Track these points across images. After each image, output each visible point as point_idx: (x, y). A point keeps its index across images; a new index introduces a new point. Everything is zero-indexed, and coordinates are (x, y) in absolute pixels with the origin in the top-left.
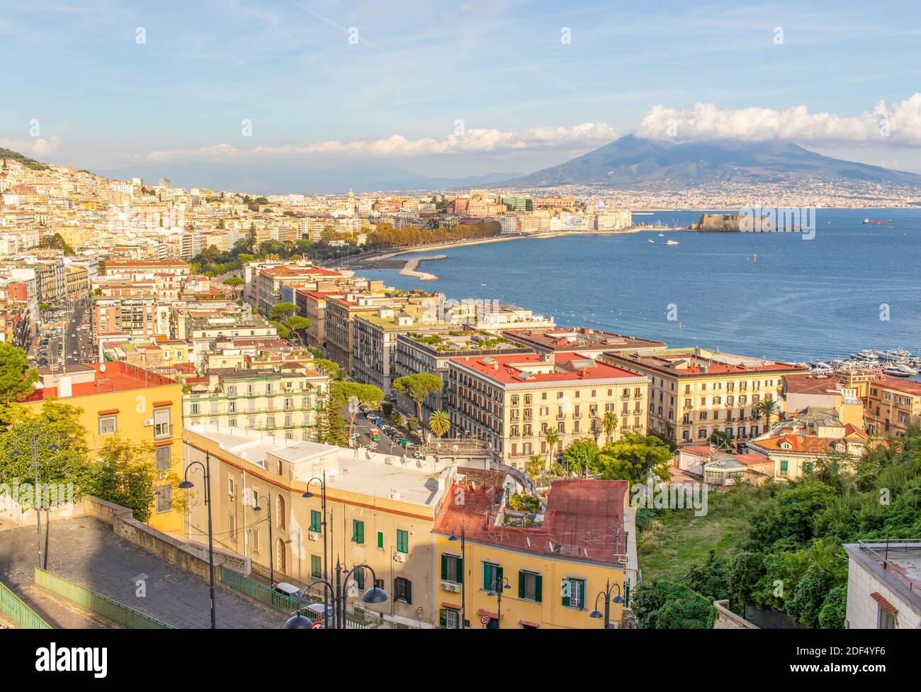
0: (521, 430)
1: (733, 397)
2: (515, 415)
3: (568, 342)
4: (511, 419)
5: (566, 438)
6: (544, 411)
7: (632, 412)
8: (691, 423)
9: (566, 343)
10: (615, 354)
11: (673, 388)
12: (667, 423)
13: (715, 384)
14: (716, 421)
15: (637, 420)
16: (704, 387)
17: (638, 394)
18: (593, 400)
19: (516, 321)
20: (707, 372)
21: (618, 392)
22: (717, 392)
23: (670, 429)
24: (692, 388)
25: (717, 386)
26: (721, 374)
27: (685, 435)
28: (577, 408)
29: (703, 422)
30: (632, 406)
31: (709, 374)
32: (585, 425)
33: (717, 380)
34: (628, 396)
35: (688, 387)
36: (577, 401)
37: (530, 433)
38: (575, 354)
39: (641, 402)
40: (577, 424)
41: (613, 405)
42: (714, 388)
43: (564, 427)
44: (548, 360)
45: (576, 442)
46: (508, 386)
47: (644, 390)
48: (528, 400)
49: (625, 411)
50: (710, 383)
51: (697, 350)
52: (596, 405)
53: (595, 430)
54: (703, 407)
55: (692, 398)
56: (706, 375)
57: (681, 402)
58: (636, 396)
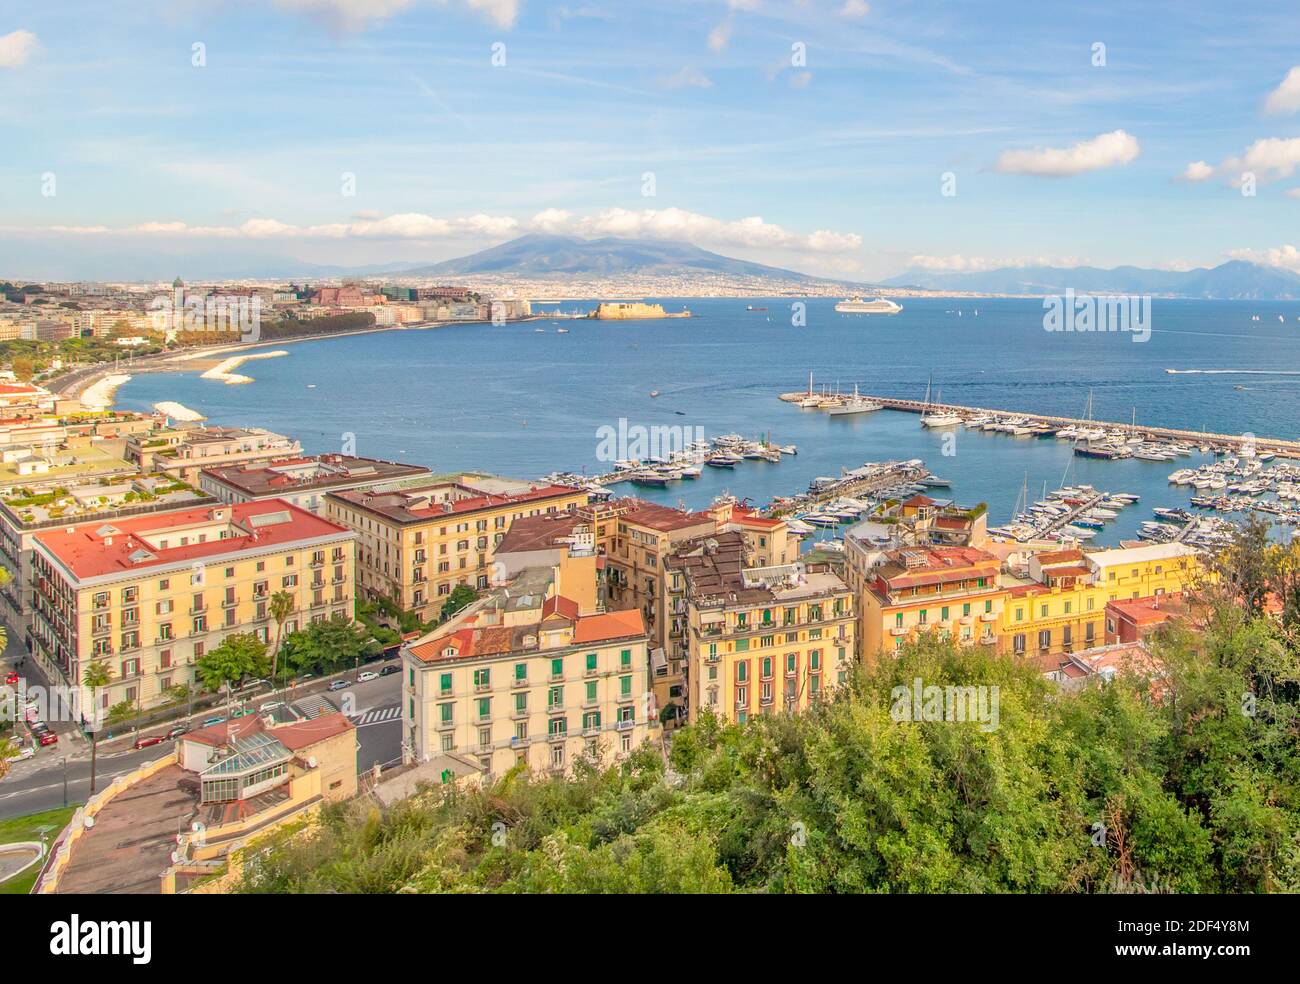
0: (116, 643)
1: (486, 538)
2: (104, 622)
3: (289, 479)
4: (94, 631)
5: (210, 638)
6: (165, 607)
7: (329, 581)
8: (426, 578)
9: (285, 480)
10: (339, 494)
11: (398, 538)
12: (395, 584)
13: (459, 526)
14: (464, 570)
15: (339, 590)
16: (443, 531)
17: (338, 555)
18: (260, 576)
19: (239, 451)
20: (451, 511)
21: (306, 557)
22: (463, 534)
23: (397, 590)
24: (424, 536)
25: (462, 528)
26: (467, 512)
27: (417, 596)
28: (230, 592)
29: (444, 574)
30: (328, 572)
31: (454, 515)
32: (246, 613)
33: (462, 521)
34: (322, 561)
35: (419, 536)
36: (230, 582)
37: (136, 644)
38: (278, 500)
39: (344, 566)
40: (231, 615)
41: (296, 577)
42: (458, 531)
43: (205, 624)
44: (220, 517)
45: (230, 639)
46: (85, 582)
47: (349, 550)
48: (129, 596)
49: (318, 579)
50: (451, 526)
51: (459, 477)
52: (266, 582)
53: (261, 618)
54: (444, 556)
55: (426, 548)
56: (450, 515)
57: (409, 555)
58: (334, 559)
